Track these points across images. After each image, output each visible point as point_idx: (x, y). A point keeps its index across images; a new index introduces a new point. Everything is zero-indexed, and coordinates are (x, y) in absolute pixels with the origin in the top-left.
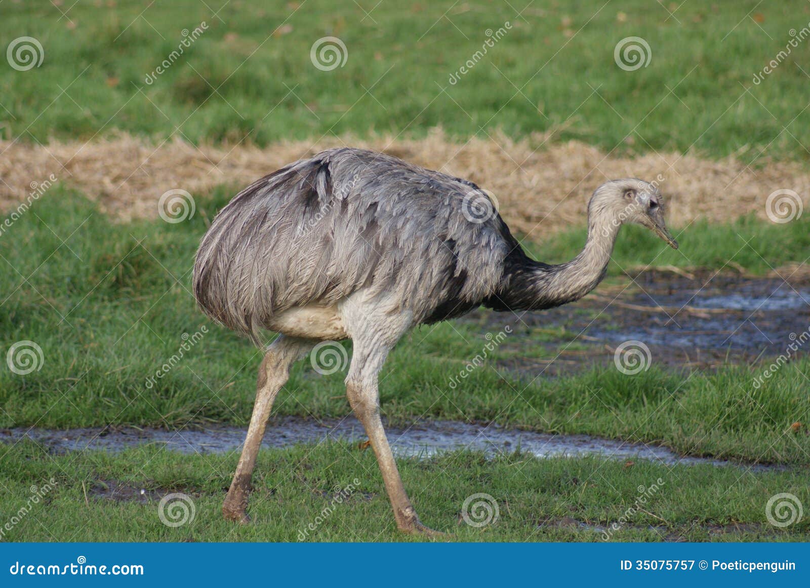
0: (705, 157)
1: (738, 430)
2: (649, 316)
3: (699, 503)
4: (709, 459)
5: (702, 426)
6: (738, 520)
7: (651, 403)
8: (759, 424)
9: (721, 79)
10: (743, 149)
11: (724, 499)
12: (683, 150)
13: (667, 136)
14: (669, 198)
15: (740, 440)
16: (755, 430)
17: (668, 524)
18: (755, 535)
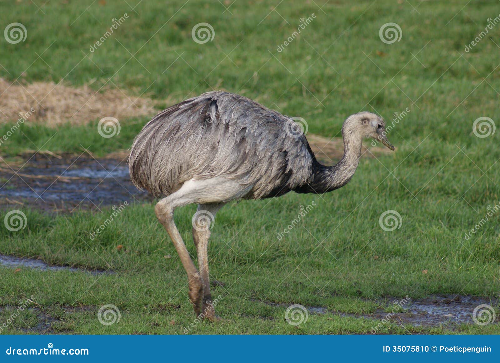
0: (69, 85)
1: (85, 250)
2: (34, 181)
3: (60, 294)
4: (67, 268)
5: (63, 247)
6: (82, 304)
7: (32, 233)
8: (97, 246)
9: (80, 38)
10: (92, 81)
11: (74, 291)
12: (56, 81)
13: (46, 72)
14: (46, 110)
15: (86, 255)
16: (95, 250)
17: (40, 306)
18: (92, 313)
